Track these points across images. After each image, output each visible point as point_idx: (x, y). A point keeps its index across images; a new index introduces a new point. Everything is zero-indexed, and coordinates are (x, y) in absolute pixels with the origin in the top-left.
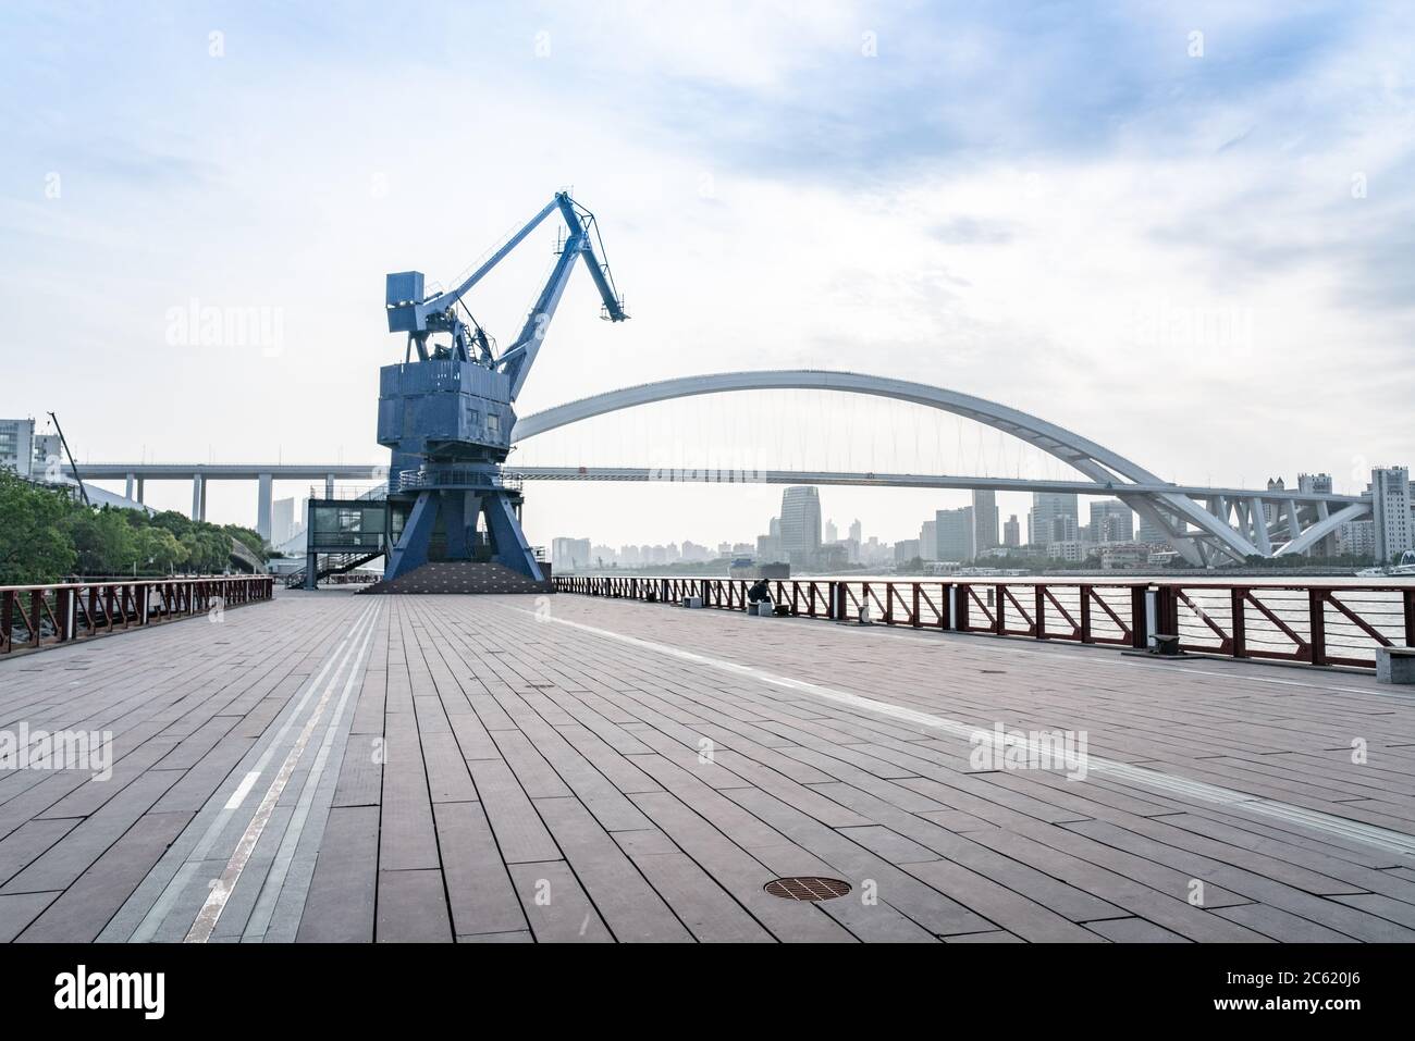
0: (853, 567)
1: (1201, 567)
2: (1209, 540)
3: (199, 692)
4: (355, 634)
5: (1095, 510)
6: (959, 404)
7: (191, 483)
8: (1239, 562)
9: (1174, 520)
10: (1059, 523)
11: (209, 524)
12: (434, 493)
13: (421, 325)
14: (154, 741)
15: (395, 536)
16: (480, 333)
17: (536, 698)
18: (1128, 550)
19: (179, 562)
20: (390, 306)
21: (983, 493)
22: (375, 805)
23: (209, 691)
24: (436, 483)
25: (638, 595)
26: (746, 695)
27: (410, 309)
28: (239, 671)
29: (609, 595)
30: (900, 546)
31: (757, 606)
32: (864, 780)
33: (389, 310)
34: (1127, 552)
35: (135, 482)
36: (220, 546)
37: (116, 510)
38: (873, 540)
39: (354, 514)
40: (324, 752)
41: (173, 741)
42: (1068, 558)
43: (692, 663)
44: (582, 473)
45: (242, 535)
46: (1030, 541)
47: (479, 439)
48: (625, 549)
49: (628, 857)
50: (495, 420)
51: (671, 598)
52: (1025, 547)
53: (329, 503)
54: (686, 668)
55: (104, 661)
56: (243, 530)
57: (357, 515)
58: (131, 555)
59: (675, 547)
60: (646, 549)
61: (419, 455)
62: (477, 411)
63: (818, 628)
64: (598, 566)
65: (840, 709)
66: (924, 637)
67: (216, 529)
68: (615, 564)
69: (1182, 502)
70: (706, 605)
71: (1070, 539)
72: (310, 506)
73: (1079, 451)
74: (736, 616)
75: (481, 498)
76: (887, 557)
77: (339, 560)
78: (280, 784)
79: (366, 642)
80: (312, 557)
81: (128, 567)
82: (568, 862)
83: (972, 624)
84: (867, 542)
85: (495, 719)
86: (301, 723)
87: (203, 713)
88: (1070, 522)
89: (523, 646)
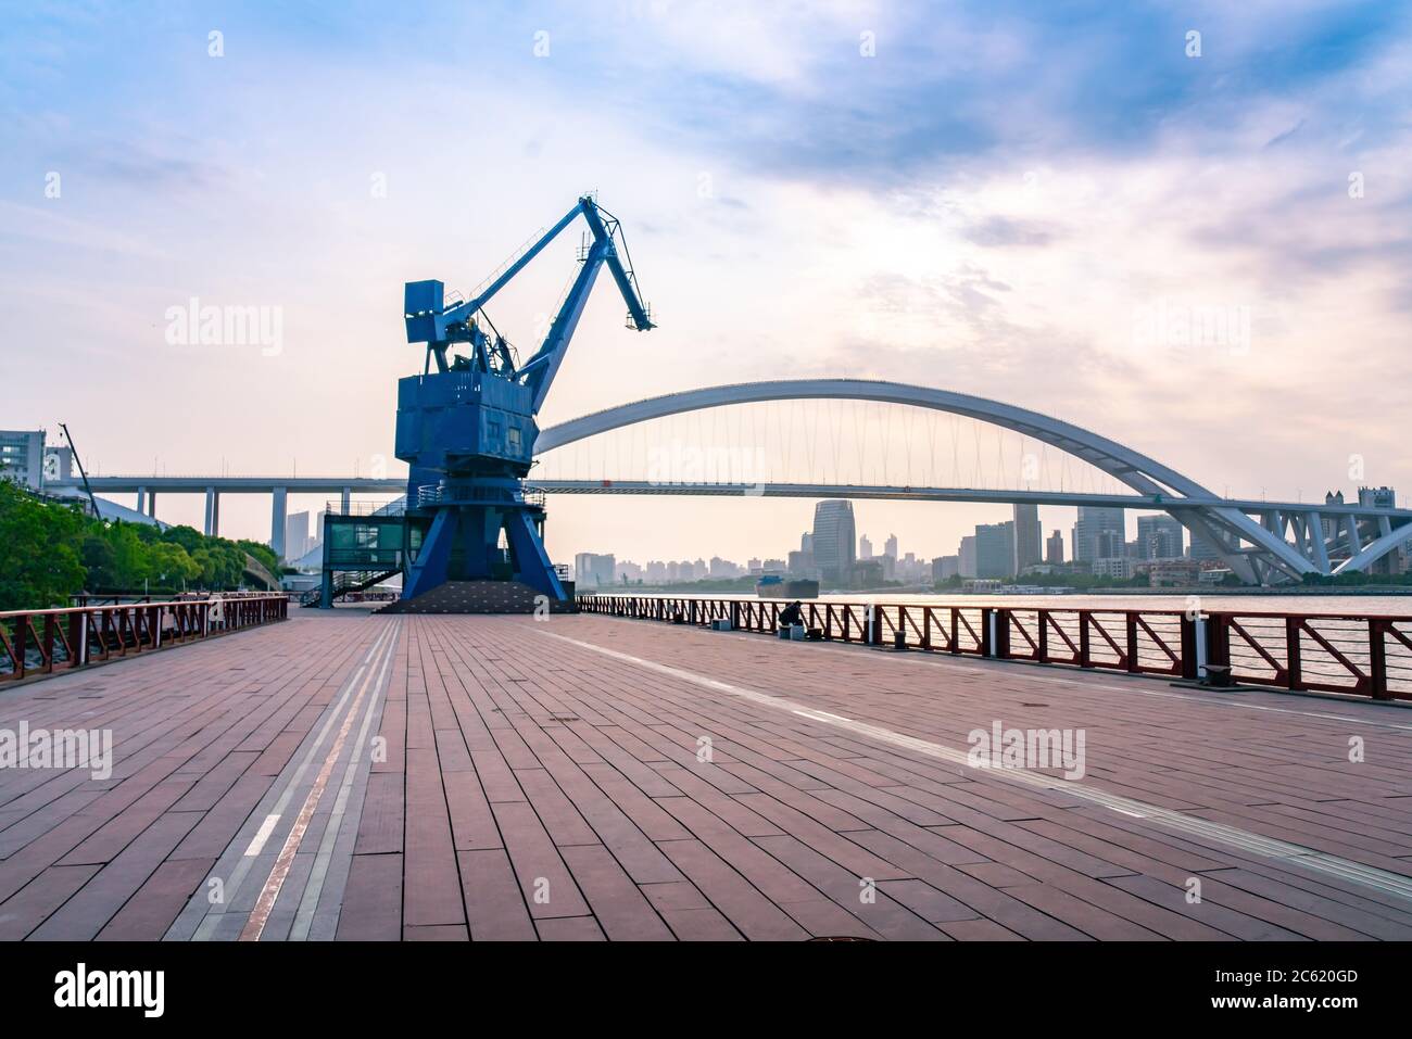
0: (889, 584)
1: (1255, 585)
2: (1264, 556)
3: (214, 725)
4: (373, 660)
5: (1143, 524)
6: (1000, 415)
7: (204, 496)
8: (1296, 580)
9: (1226, 536)
10: (1104, 538)
11: (222, 539)
12: (453, 509)
13: (441, 335)
14: (171, 779)
15: (413, 553)
16: (501, 342)
17: (560, 733)
18: (1178, 566)
19: (191, 578)
20: (408, 316)
21: (1024, 506)
22: (398, 852)
23: (225, 724)
24: (456, 499)
25: (665, 617)
26: (779, 731)
27: (429, 319)
28: (256, 701)
29: (634, 615)
30: (938, 562)
31: (788, 629)
32: (900, 828)
33: (407, 320)
34: (1177, 569)
35: (147, 495)
36: (232, 561)
37: (127, 525)
38: (910, 556)
39: (372, 530)
40: (345, 792)
41: (191, 779)
42: (1115, 575)
43: (722, 693)
44: (607, 487)
45: (256, 550)
46: (1074, 557)
47: (499, 454)
48: (651, 565)
49: (657, 912)
50: (516, 433)
51: (699, 619)
52: (1069, 563)
53: (345, 519)
54: (716, 699)
55: (118, 688)
56: (256, 545)
57: (374, 530)
58: (142, 571)
59: (704, 563)
60: (673, 565)
61: (437, 470)
62: (497, 424)
63: (853, 654)
64: (623, 583)
65: (876, 746)
66: (964, 664)
67: (228, 545)
68: (640, 581)
69: (1235, 516)
70: (736, 627)
71: (1116, 555)
72: (325, 522)
73: (1125, 463)
74: (767, 640)
75: (501, 515)
76: (924, 573)
77: (355, 578)
78: (300, 828)
79: (384, 669)
80: (327, 574)
81: (138, 583)
82: (596, 917)
83: (1013, 651)
84: (904, 557)
85: (519, 757)
86: (320, 759)
87: (221, 748)
88: (1116, 537)
89: (546, 674)
